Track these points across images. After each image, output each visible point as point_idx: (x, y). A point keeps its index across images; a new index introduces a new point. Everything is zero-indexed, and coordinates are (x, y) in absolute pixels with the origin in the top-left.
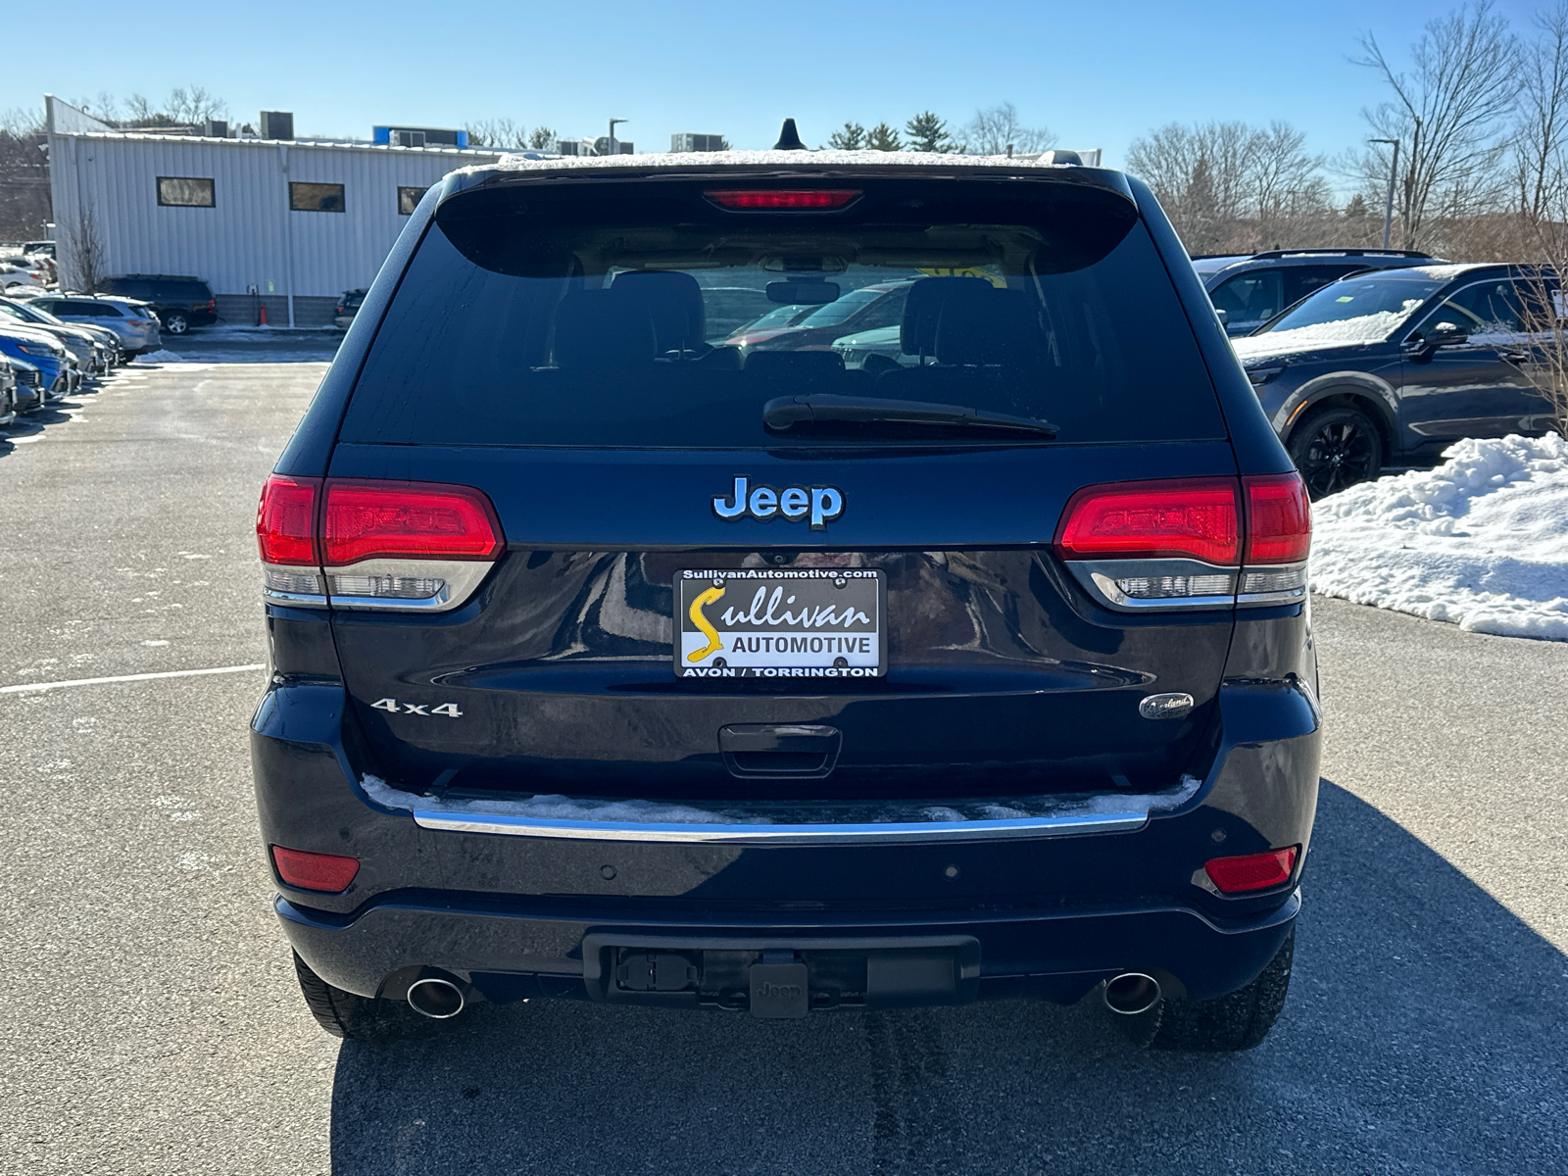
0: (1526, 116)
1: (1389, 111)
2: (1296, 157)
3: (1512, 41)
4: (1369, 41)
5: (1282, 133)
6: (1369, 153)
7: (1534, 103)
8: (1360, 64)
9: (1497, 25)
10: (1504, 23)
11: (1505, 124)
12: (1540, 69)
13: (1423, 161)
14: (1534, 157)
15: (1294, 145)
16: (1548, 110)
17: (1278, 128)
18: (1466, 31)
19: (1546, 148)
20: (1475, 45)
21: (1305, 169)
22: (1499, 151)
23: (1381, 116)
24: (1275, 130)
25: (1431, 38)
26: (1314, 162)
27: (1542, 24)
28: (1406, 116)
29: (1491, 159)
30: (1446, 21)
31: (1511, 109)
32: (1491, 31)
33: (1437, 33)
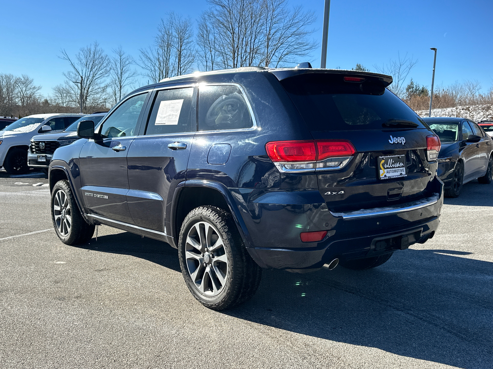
0: (114, 78)
1: (71, 74)
2: (32, 86)
3: (106, 56)
4: (64, 52)
5: (26, 78)
6: (66, 86)
7: (115, 74)
8: (61, 58)
9: (101, 51)
10: (103, 51)
11: (107, 80)
12: (116, 64)
13: (84, 89)
14: (117, 89)
15: (31, 82)
16: (120, 77)
17: (24, 77)
18: (92, 52)
19: (121, 87)
20: (95, 56)
21: (35, 90)
22: (106, 87)
23: (69, 75)
24: (23, 77)
25: (81, 53)
26: (38, 88)
27: (115, 52)
28: (76, 75)
29: (104, 90)
30: (86, 49)
31: (108, 76)
32: (99, 53)
33: (83, 52)
